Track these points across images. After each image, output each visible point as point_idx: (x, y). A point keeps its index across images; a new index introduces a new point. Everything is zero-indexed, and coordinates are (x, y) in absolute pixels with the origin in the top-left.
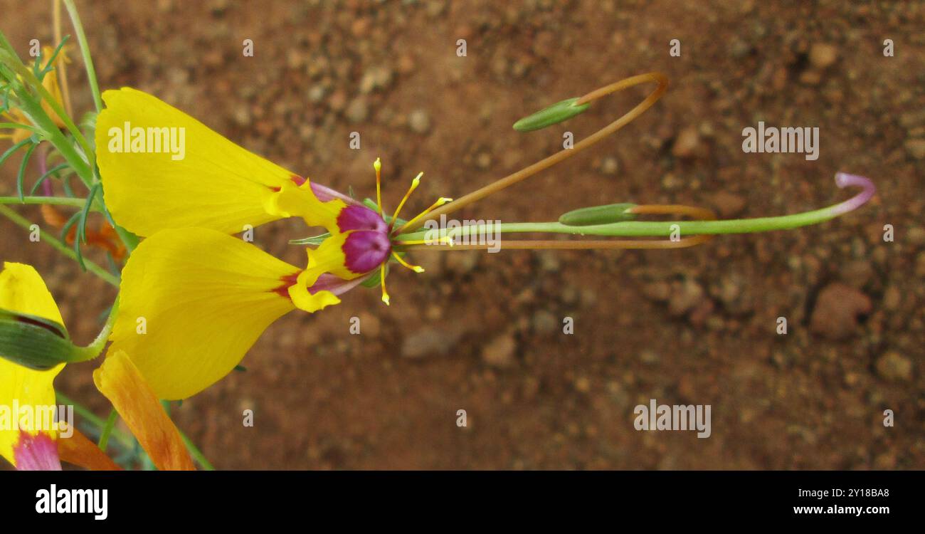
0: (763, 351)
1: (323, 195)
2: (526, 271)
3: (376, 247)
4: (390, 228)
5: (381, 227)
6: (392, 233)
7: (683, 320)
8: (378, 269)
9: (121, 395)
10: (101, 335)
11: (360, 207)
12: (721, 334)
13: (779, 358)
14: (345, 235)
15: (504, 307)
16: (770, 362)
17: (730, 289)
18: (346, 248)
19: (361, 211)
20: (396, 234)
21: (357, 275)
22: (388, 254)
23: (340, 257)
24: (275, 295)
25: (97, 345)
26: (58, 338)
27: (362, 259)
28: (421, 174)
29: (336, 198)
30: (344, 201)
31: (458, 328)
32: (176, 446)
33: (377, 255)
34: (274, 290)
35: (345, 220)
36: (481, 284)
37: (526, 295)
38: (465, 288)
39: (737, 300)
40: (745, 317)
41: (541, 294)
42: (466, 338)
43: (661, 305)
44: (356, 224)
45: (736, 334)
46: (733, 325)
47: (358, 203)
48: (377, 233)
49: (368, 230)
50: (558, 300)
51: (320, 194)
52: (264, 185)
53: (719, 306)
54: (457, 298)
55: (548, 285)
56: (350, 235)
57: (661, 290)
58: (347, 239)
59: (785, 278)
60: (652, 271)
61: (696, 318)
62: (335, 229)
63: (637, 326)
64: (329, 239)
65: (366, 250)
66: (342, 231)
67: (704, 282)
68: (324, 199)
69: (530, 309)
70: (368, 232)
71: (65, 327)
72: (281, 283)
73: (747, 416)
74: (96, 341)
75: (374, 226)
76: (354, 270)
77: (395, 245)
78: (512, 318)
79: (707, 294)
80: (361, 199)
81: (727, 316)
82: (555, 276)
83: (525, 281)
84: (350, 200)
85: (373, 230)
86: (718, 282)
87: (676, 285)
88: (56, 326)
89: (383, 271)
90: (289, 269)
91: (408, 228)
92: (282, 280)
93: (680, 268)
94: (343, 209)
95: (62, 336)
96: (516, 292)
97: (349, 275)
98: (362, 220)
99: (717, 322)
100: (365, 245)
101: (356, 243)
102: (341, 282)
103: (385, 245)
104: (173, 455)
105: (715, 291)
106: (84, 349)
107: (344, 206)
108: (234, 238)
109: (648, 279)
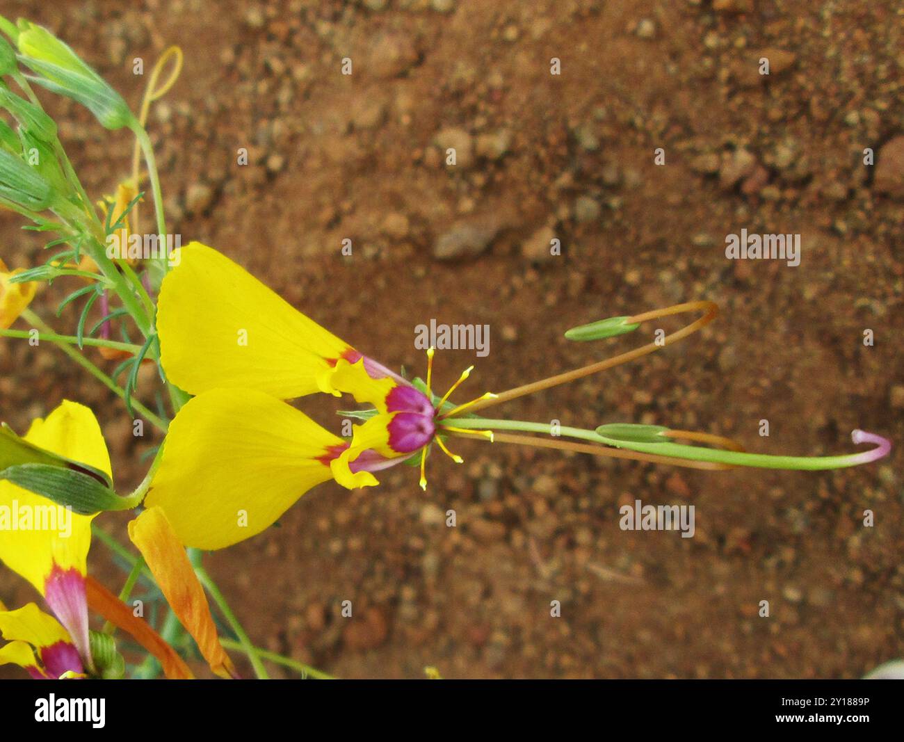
0: (824, 220)
1: (375, 371)
2: (563, 151)
3: (421, 429)
4: (436, 412)
5: (428, 411)
6: (438, 416)
7: (735, 191)
8: (421, 450)
9: (151, 548)
10: (141, 485)
11: (410, 388)
12: (778, 204)
13: (842, 226)
14: (392, 415)
15: (542, 196)
16: (832, 231)
17: (784, 154)
18: (392, 427)
19: (410, 392)
20: (441, 418)
21: (399, 454)
22: (432, 437)
23: (384, 436)
24: (317, 463)
25: (136, 495)
26: (103, 487)
27: (405, 439)
28: (472, 368)
29: (387, 376)
30: (396, 381)
31: (493, 222)
32: (198, 602)
33: (420, 437)
34: (316, 458)
35: (394, 400)
36: (516, 169)
37: (565, 179)
38: (499, 177)
39: (792, 166)
40: (803, 182)
41: (580, 176)
42: (502, 234)
43: (712, 177)
44: (402, 404)
45: (794, 204)
46: (790, 194)
47: (408, 383)
48: (423, 417)
49: (415, 412)
50: (600, 182)
51: (372, 370)
52: (319, 356)
53: (774, 175)
54: (490, 189)
55: (586, 164)
56: (397, 416)
57: (709, 162)
58: (393, 419)
59: (843, 136)
60: (700, 142)
61: (748, 187)
62: (382, 408)
63: (686, 205)
64: (377, 416)
65: (410, 431)
66: (390, 410)
67: (755, 149)
68: (375, 376)
69: (570, 195)
70: (415, 414)
71: (111, 477)
72: (324, 453)
73: (809, 293)
74: (137, 491)
75: (421, 409)
76: (397, 450)
77: (439, 429)
78: (551, 208)
79: (759, 161)
80: (411, 379)
81: (784, 186)
82: (593, 154)
83: (564, 163)
84: (402, 380)
85: (420, 413)
86: (771, 148)
87: (726, 156)
88: (103, 477)
89: (425, 453)
90: (334, 440)
91: (454, 414)
92: (325, 449)
93: (729, 137)
94: (393, 388)
95: (107, 485)
96: (553, 177)
97: (390, 453)
98: (409, 401)
99: (772, 192)
100: (409, 426)
101: (402, 424)
102: (383, 458)
103: (429, 428)
104: (193, 610)
105: (768, 159)
106: (124, 499)
107: (394, 385)
108: (285, 404)
109: (694, 152)
